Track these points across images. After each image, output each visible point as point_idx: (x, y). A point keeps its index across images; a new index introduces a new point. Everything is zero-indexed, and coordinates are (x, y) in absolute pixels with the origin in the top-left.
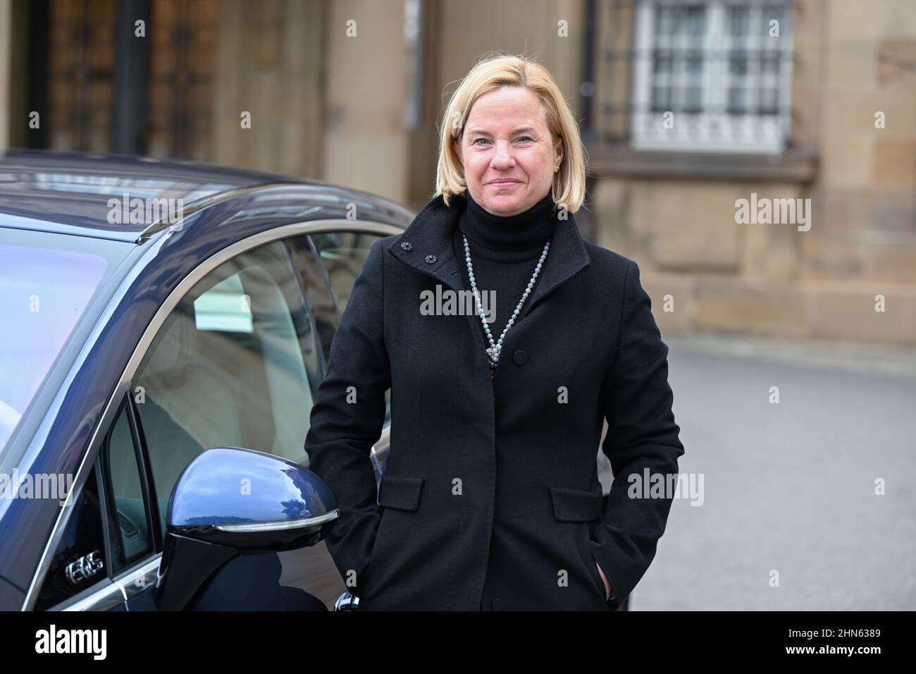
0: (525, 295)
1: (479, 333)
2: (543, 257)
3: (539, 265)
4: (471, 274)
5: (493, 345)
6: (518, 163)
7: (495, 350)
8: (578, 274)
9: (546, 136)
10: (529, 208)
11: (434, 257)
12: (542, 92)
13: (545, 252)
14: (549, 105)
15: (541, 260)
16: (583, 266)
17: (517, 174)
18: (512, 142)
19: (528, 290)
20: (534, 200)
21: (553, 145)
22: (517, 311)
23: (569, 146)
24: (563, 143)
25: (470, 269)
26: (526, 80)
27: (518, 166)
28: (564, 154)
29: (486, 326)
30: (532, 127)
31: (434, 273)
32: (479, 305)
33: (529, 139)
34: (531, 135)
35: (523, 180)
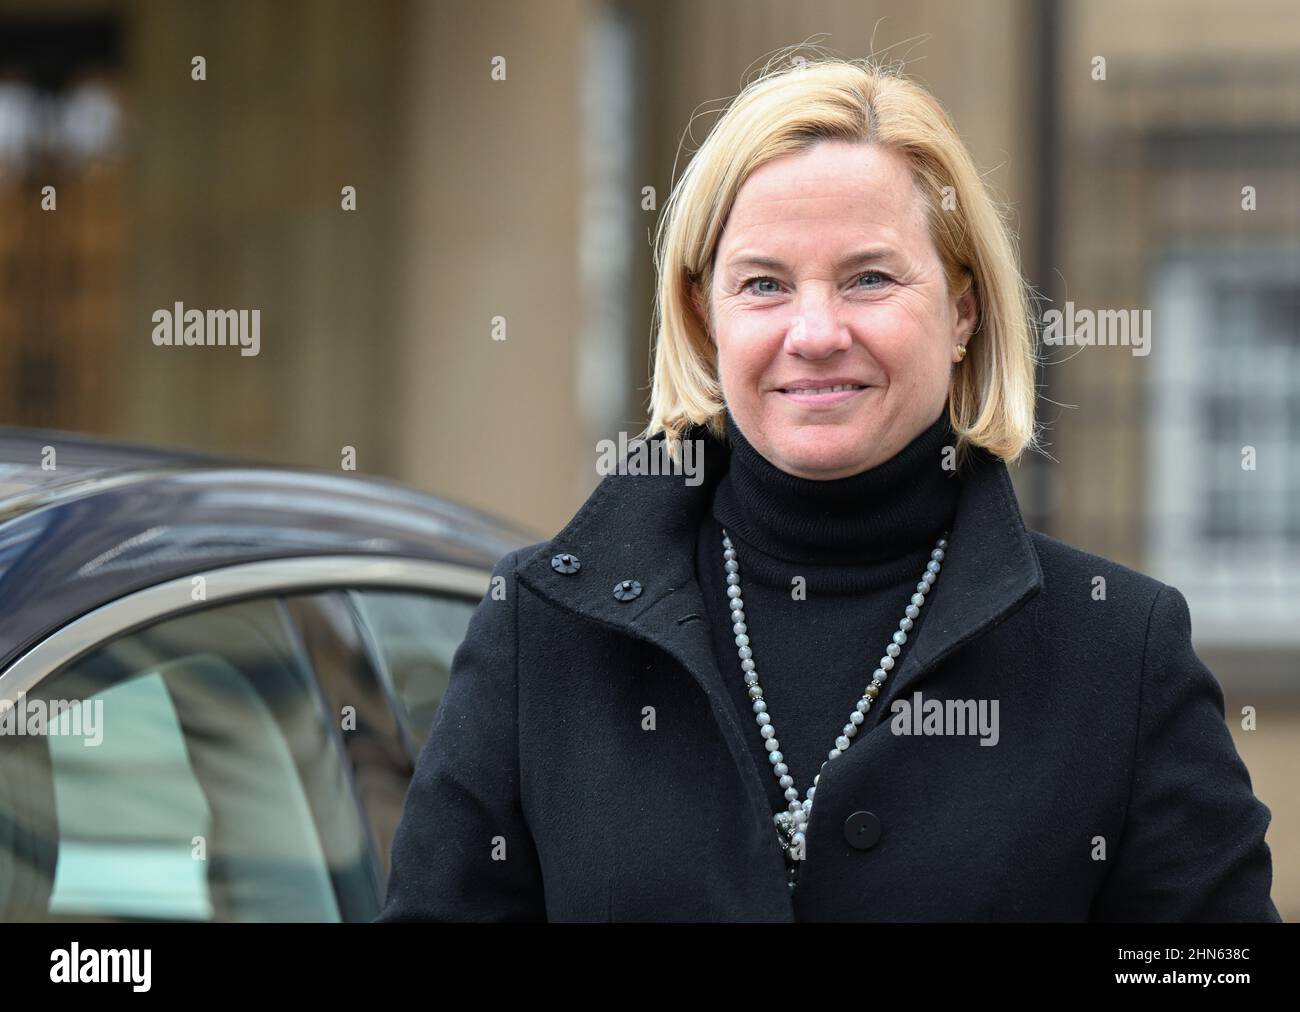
0: (880, 673)
1: (753, 770)
2: (929, 577)
3: (918, 599)
4: (739, 627)
5: (795, 803)
6: (856, 338)
7: (799, 814)
8: (1010, 613)
9: (929, 270)
10: (887, 455)
11: (637, 584)
12: (920, 159)
13: (933, 566)
15: (923, 586)
16: (1019, 593)
17: (855, 369)
18: (840, 287)
19: (887, 662)
20: (899, 437)
21: (950, 293)
22: (857, 716)
23: (991, 295)
24: (975, 285)
25: (737, 614)
27: (857, 347)
28: (979, 315)
29: (776, 756)
30: (893, 248)
31: (632, 624)
32: (760, 704)
33: (886, 278)
34: (890, 267)
35: (874, 383)
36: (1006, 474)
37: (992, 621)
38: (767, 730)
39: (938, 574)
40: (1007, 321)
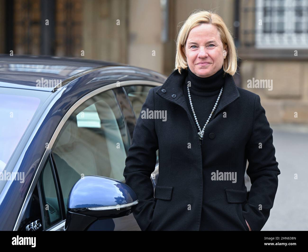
0: (213, 110)
1: (195, 126)
2: (220, 94)
3: (219, 97)
4: (191, 102)
5: (201, 131)
6: (209, 55)
7: (201, 133)
8: (235, 101)
9: (220, 44)
10: (214, 74)
11: (175, 95)
12: (218, 26)
13: (221, 92)
14: (221, 31)
15: (220, 95)
16: (236, 98)
17: (209, 60)
18: (206, 47)
19: (214, 108)
20: (216, 70)
21: (224, 48)
22: (210, 117)
23: (230, 48)
24: (227, 46)
25: (190, 99)
26: (211, 21)
27: (209, 57)
28: (228, 51)
29: (197, 123)
30: (215, 40)
31: (175, 102)
32: (195, 115)
33: (213, 45)
34: (214, 43)
35: (211, 63)
36: (232, 77)
37: (232, 102)
38: (196, 119)
39: (222, 93)
40: (232, 52)
